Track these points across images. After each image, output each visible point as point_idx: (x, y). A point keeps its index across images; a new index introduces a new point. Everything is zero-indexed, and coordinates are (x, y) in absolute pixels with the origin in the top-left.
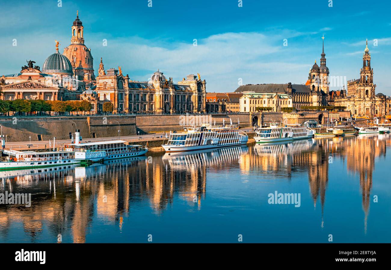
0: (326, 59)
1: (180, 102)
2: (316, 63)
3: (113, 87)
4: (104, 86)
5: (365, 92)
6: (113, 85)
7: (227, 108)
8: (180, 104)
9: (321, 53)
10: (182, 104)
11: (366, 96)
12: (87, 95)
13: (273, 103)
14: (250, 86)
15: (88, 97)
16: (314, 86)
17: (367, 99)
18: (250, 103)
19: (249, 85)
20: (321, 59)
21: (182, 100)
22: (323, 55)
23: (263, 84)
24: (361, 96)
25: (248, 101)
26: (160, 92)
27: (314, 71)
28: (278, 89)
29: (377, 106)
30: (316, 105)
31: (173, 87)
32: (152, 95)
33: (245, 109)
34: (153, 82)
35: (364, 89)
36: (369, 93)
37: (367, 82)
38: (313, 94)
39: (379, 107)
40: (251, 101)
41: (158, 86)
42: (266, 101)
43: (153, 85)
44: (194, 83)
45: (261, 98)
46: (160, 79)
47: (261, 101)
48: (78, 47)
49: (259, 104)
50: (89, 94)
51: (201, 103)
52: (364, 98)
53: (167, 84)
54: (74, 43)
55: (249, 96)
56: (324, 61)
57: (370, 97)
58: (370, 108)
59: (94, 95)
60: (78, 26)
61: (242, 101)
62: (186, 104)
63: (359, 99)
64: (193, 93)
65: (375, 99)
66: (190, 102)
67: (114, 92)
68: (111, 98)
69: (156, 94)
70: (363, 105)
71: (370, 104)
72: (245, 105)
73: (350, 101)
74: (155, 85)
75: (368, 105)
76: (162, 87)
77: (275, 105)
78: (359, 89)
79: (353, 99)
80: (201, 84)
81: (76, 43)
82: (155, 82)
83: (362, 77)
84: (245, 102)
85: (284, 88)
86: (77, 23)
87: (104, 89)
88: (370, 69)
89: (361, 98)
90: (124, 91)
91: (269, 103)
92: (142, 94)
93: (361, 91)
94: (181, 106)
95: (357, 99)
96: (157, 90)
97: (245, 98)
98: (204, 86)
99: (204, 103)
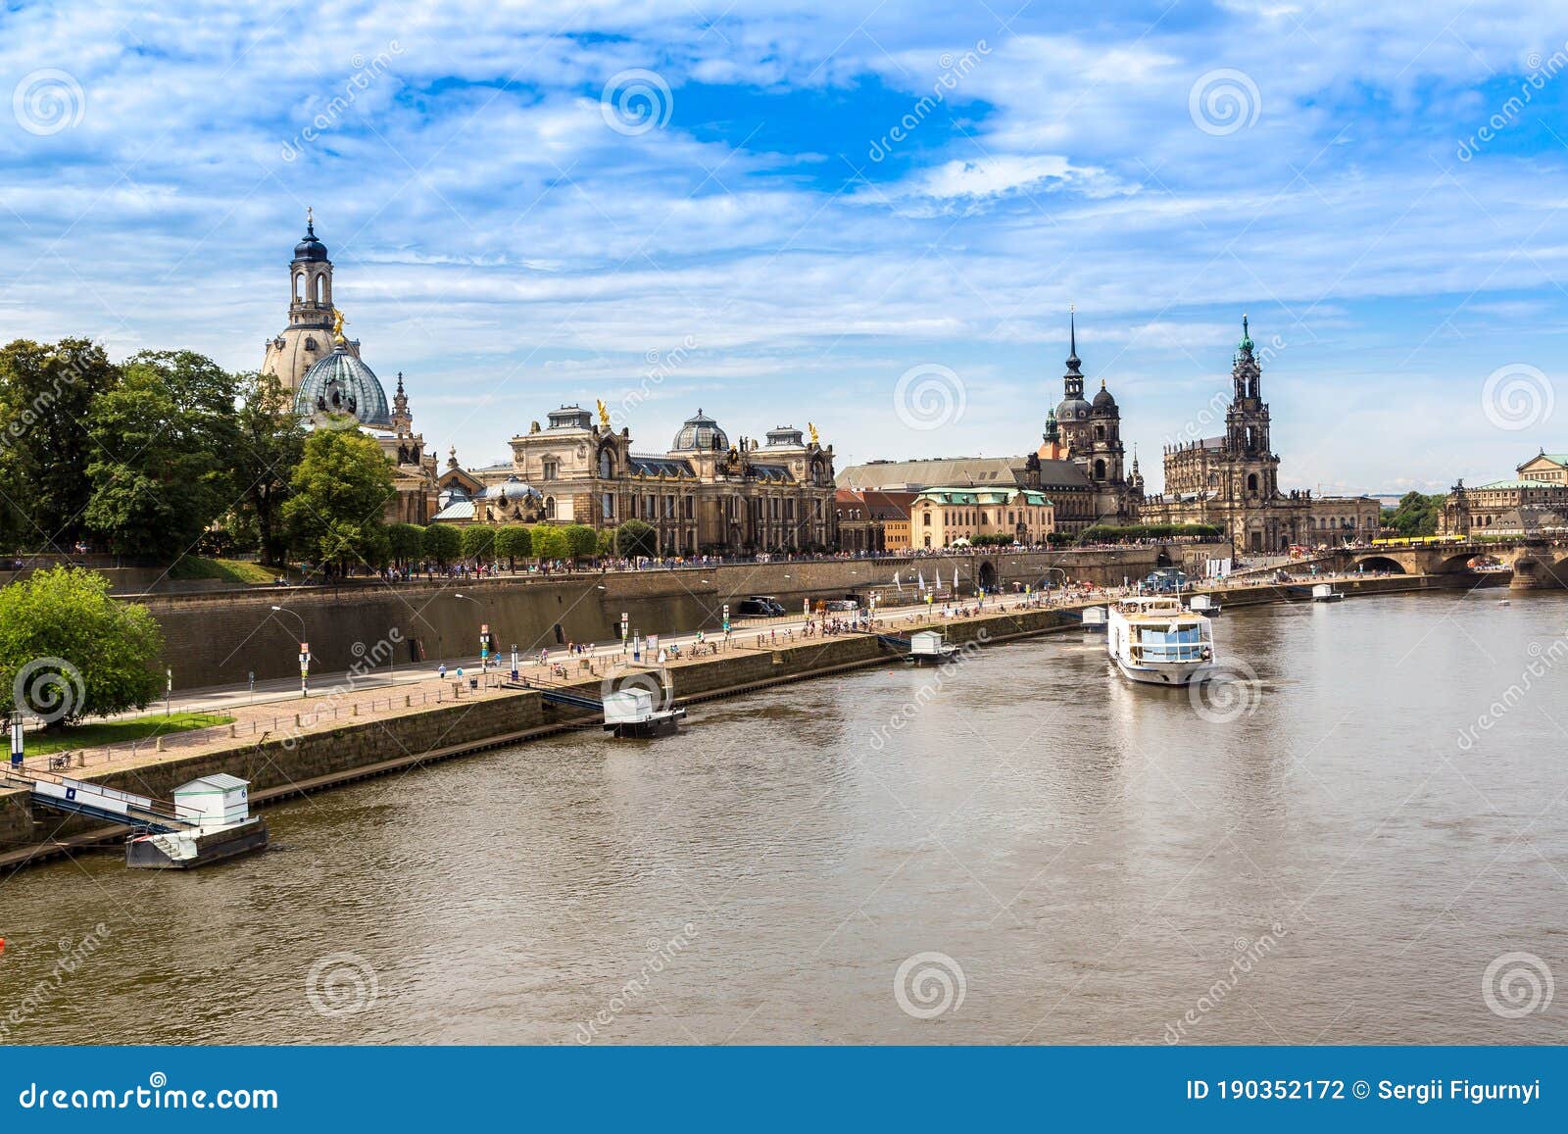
0: (1082, 377)
1: (765, 521)
2: (1104, 388)
3: (584, 472)
4: (546, 470)
5: (1247, 482)
6: (586, 464)
7: (887, 538)
8: (765, 529)
9: (1068, 356)
10: (769, 530)
11: (1249, 493)
12: (509, 502)
13: (1011, 522)
14: (885, 466)
15: (513, 508)
16: (1100, 464)
17: (1255, 503)
18: (947, 524)
19: (877, 462)
20: (1066, 377)
21: (769, 514)
22: (1074, 365)
24: (1231, 493)
25: (937, 515)
26: (717, 487)
27: (1099, 413)
28: (994, 475)
29: (1284, 525)
30: (1113, 525)
31: (751, 471)
32: (689, 498)
33: (927, 541)
34: (689, 455)
35: (1243, 471)
36: (1260, 484)
37: (1252, 448)
38: (1099, 490)
39: (1293, 527)
40: (946, 515)
41: (709, 466)
42: (991, 514)
43: (686, 464)
44: (802, 455)
45: (972, 505)
46: (717, 442)
47: (974, 514)
48: (319, 336)
49: (967, 524)
50: (516, 497)
51: (821, 525)
52: (1245, 499)
53: (735, 463)
54: (301, 321)
55: (940, 500)
56: (1076, 383)
57: (1263, 495)
58: (1263, 530)
59: (535, 502)
60: (313, 261)
61: (917, 515)
62: (780, 529)
63: (1227, 505)
64: (802, 491)
65: (1277, 504)
66: (790, 522)
67: (589, 491)
68: (575, 513)
69: (701, 497)
70: (1242, 524)
71: (1266, 519)
72: (927, 528)
73: (1193, 513)
74: (695, 465)
75: (1256, 523)
76: (721, 469)
77: (1015, 526)
78: (1225, 472)
79: (1205, 505)
80: (819, 460)
81: (311, 321)
82: (696, 453)
83: (1236, 434)
84: (927, 520)
85: (1014, 471)
86: (309, 251)
87: (546, 479)
88: (1259, 405)
89: (1231, 500)
90: (619, 486)
91: (999, 522)
92: (663, 498)
93: (1230, 480)
94: (769, 536)
95: (1218, 505)
96: (707, 481)
97: (927, 505)
98: (827, 466)
99: (830, 525)
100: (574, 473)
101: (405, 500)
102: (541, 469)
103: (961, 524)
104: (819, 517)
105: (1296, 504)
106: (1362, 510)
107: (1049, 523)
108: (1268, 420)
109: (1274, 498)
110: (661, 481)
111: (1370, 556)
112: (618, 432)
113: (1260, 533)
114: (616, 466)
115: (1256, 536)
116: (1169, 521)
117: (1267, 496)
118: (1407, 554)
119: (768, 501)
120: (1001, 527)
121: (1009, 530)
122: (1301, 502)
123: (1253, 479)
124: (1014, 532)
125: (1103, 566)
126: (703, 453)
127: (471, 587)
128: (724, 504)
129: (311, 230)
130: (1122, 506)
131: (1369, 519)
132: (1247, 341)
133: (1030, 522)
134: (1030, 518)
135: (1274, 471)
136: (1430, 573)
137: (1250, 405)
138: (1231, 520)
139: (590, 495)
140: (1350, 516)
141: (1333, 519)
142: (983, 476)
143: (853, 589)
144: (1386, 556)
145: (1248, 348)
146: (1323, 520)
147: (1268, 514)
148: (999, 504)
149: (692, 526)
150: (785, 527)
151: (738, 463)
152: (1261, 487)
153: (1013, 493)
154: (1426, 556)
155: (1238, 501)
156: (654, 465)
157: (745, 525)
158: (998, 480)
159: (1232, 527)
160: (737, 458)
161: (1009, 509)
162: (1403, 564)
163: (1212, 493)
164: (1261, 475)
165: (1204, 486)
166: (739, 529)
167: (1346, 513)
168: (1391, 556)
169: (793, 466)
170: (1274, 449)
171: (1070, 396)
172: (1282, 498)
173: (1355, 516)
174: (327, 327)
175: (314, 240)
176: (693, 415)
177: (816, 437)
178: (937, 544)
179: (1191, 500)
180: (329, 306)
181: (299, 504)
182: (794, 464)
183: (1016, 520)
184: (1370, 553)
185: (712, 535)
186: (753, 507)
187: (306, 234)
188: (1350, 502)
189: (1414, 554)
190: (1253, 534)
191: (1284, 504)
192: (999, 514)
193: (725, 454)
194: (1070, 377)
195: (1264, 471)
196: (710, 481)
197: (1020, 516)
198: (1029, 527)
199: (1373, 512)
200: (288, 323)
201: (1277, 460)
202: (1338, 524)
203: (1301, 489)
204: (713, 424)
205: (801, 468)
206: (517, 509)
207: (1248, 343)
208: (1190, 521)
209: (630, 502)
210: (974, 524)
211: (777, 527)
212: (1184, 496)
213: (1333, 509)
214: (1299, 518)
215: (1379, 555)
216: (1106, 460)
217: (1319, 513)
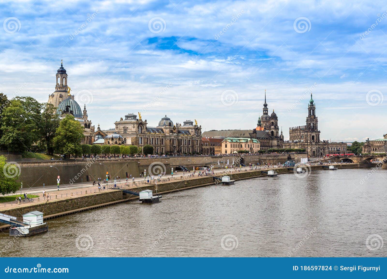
1: (183, 145)
2: (274, 112)
3: (134, 131)
4: (124, 131)
5: (311, 138)
6: (135, 129)
7: (215, 151)
8: (183, 148)
9: (264, 103)
10: (184, 148)
11: (312, 141)
12: (114, 139)
13: (249, 147)
14: (215, 132)
15: (115, 141)
16: (272, 132)
17: (314, 143)
18: (231, 147)
19: (212, 131)
20: (263, 109)
22: (265, 105)
23: (227, 130)
24: (307, 140)
25: (229, 145)
26: (170, 136)
27: (272, 118)
28: (244, 134)
29: (321, 149)
30: (276, 148)
31: (179, 132)
32: (162, 139)
33: (226, 152)
34: (163, 127)
35: (310, 135)
36: (315, 138)
37: (313, 129)
38: (272, 139)
39: (323, 150)
40: (231, 145)
41: (168, 130)
42: (243, 145)
43: (162, 130)
44: (193, 128)
45: (238, 142)
46: (170, 124)
47: (239, 145)
48: (63, 94)
49: (237, 147)
50: (116, 138)
51: (198, 147)
52: (311, 142)
53: (175, 130)
54: (59, 90)
55: (230, 141)
56: (266, 110)
57: (316, 141)
58: (316, 151)
59: (121, 139)
60: (62, 74)
61: (223, 145)
62: (187, 148)
63: (306, 144)
64: (193, 138)
65: (320, 144)
66: (189, 146)
67: (136, 136)
68: (132, 142)
69: (166, 139)
70: (310, 148)
71: (316, 148)
72: (226, 148)
73: (297, 145)
74: (164, 130)
75: (314, 149)
76: (171, 132)
77: (249, 148)
78: (306, 135)
79: (300, 143)
80: (198, 129)
81: (61, 90)
82: (165, 127)
83: (308, 125)
84: (226, 146)
85: (249, 134)
86: (62, 71)
87: (124, 133)
88: (315, 117)
89: (307, 142)
90: (144, 135)
91: (245, 147)
92: (155, 139)
93: (307, 137)
94: (184, 150)
95: (304, 144)
96: (167, 134)
97: (226, 142)
98: (200, 131)
99: (200, 147)
100: (132, 131)
101: (86, 138)
102: (123, 131)
103: (235, 147)
104: (197, 145)
105: (324, 144)
106: (342, 146)
107: (259, 148)
108: (317, 121)
109: (319, 142)
110: (155, 134)
111: (344, 158)
112: (144, 121)
113: (315, 152)
114: (143, 130)
115: (314, 152)
116: (291, 148)
117: (317, 141)
118: (354, 158)
119: (184, 140)
120: (246, 148)
121: (248, 149)
122: (326, 143)
123: (313, 137)
124: (249, 150)
125: (273, 160)
126: (166, 127)
127: (104, 162)
128: (172, 141)
129: (62, 65)
130: (278, 143)
131: (344, 148)
132: (312, 100)
133: (254, 147)
134: (254, 146)
135: (319, 135)
136: (361, 163)
137: (313, 117)
138: (307, 148)
139: (136, 137)
140: (339, 147)
141: (334, 148)
142: (241, 135)
143: (206, 164)
144: (349, 158)
145: (312, 103)
146: (332, 148)
147: (317, 147)
148: (245, 142)
149: (163, 146)
150: (188, 147)
151: (176, 130)
152: (315, 139)
153: (249, 139)
154: (359, 158)
155: (309, 143)
156: (153, 130)
157: (177, 146)
158: (245, 136)
159: (307, 150)
160: (175, 129)
161: (248, 144)
162: (353, 160)
163: (302, 141)
164: (315, 136)
165: (300, 138)
166: (176, 147)
167: (338, 147)
168: (350, 158)
169: (190, 130)
170: (319, 129)
171: (264, 114)
172: (321, 142)
173: (340, 147)
174: (66, 91)
175: (63, 68)
176: (164, 117)
177: (197, 123)
178: (229, 152)
179: (297, 142)
180: (66, 86)
181: (58, 138)
182: (191, 130)
183: (250, 147)
184: (344, 157)
185: (168, 149)
186: (180, 142)
187: (60, 67)
188: (339, 144)
189: (356, 158)
190: (313, 152)
191: (321, 144)
192: (245, 145)
193: (172, 127)
194: (265, 109)
195: (316, 135)
196: (168, 134)
197: (251, 146)
198: (253, 149)
199: (345, 147)
200: (55, 90)
201: (320, 132)
202: (336, 150)
203: (326, 140)
204: (169, 119)
205: (192, 132)
206: (116, 141)
207: (312, 101)
208: (296, 148)
209: (147, 140)
210: (239, 147)
211: (186, 147)
212: (295, 141)
213: (335, 146)
214: (325, 148)
215: (347, 158)
216: (274, 131)
217: (331, 147)
